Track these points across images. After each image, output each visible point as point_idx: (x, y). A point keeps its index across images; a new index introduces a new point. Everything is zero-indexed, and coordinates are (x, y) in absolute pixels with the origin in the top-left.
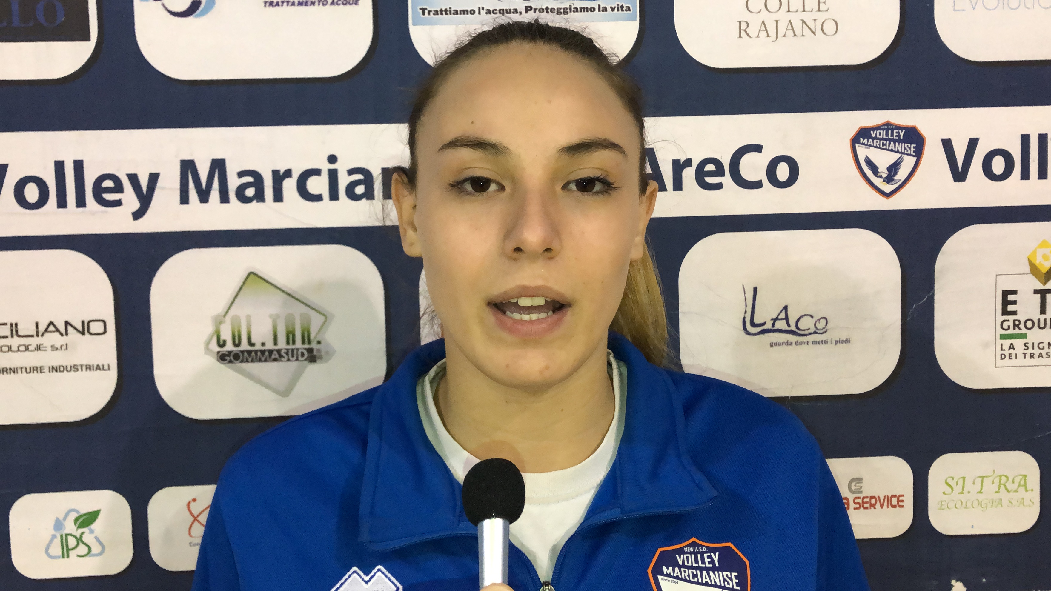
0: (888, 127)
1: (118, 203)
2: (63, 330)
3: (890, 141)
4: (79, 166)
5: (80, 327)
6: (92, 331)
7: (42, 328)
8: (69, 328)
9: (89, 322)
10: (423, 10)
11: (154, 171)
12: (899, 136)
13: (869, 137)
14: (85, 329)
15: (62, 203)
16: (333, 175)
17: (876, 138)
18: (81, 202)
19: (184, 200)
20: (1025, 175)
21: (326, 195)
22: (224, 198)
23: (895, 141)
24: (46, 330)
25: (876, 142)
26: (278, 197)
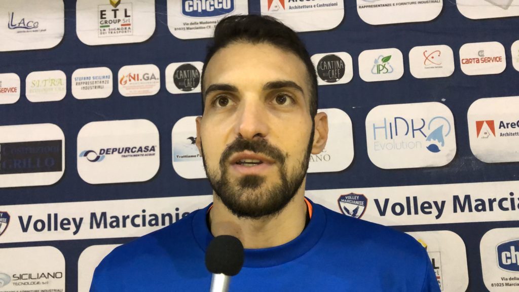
0: (352, 195)
1: (68, 229)
2: (47, 276)
3: (353, 200)
4: (56, 215)
5: (53, 275)
6: (57, 276)
7: (39, 276)
8: (49, 276)
9: (56, 273)
10: (178, 156)
11: (82, 217)
12: (357, 198)
13: (345, 199)
14: (54, 276)
15: (49, 229)
16: (144, 217)
17: (347, 199)
18: (56, 229)
19: (91, 227)
20: (409, 213)
21: (141, 225)
22: (105, 227)
23: (355, 200)
24: (41, 276)
25: (348, 201)
26: (124, 226)
